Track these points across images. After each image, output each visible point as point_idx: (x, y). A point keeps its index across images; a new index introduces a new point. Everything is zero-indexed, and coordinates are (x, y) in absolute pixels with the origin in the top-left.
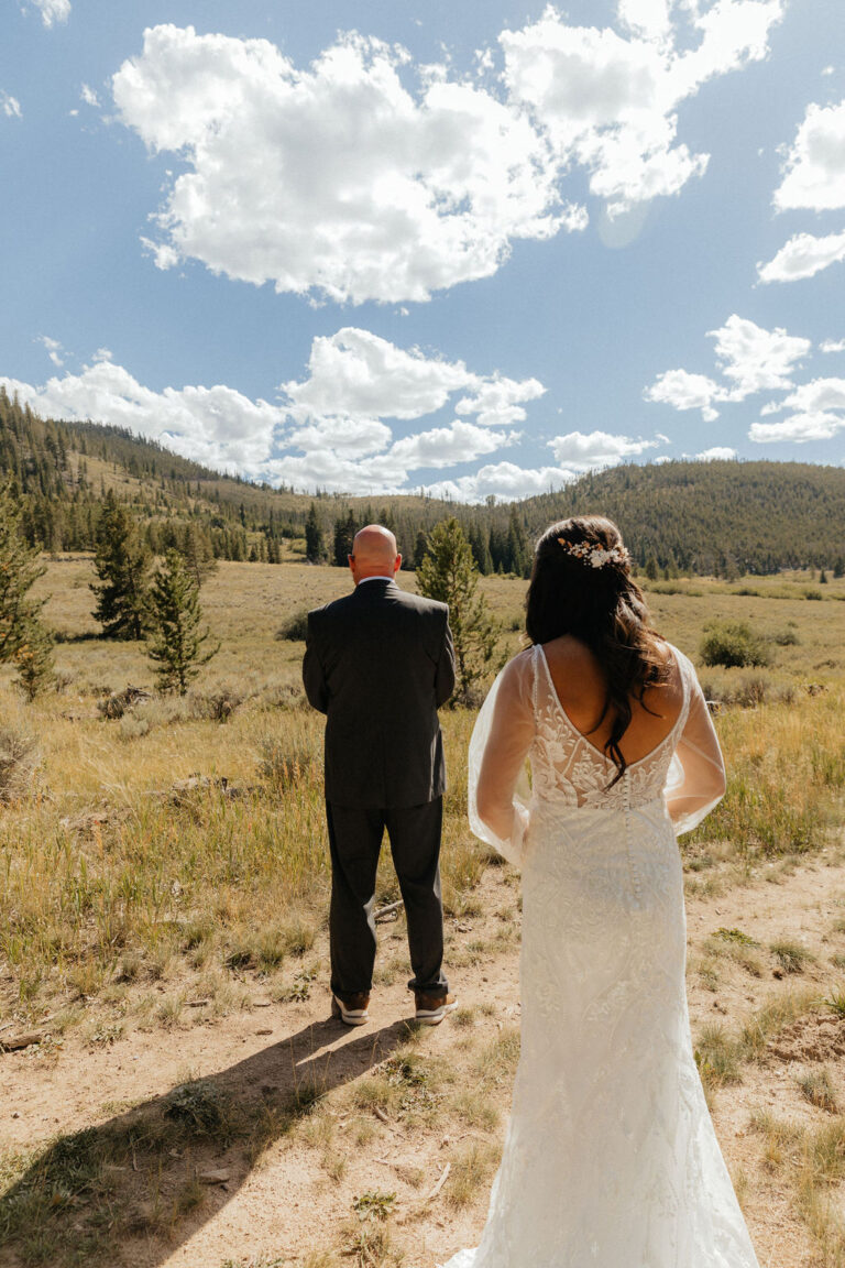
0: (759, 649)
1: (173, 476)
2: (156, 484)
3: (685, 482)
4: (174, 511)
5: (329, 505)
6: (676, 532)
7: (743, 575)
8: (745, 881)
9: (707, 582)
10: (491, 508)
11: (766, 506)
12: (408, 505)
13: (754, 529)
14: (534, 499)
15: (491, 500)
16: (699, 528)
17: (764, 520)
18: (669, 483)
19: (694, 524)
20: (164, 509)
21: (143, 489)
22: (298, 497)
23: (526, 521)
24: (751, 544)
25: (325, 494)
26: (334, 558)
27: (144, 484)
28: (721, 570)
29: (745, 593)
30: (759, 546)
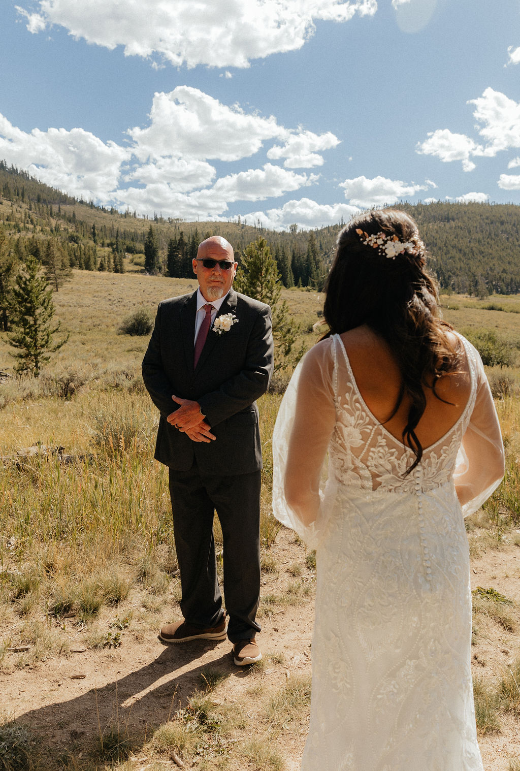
0: (503, 352)
1: (39, 200)
2: (25, 206)
3: (447, 219)
4: (38, 228)
5: (164, 228)
6: (439, 258)
7: (491, 294)
8: (497, 545)
9: (462, 299)
10: (293, 235)
11: (511, 239)
12: (228, 230)
13: (500, 258)
14: (328, 228)
15: (294, 228)
16: (458, 255)
17: (509, 251)
18: (435, 219)
19: (453, 252)
20: (31, 226)
21: (14, 210)
22: (139, 220)
23: (321, 246)
24: (498, 269)
25: (161, 219)
26: (167, 270)
27: (15, 206)
28: (473, 289)
29: (492, 308)
30: (504, 271)
